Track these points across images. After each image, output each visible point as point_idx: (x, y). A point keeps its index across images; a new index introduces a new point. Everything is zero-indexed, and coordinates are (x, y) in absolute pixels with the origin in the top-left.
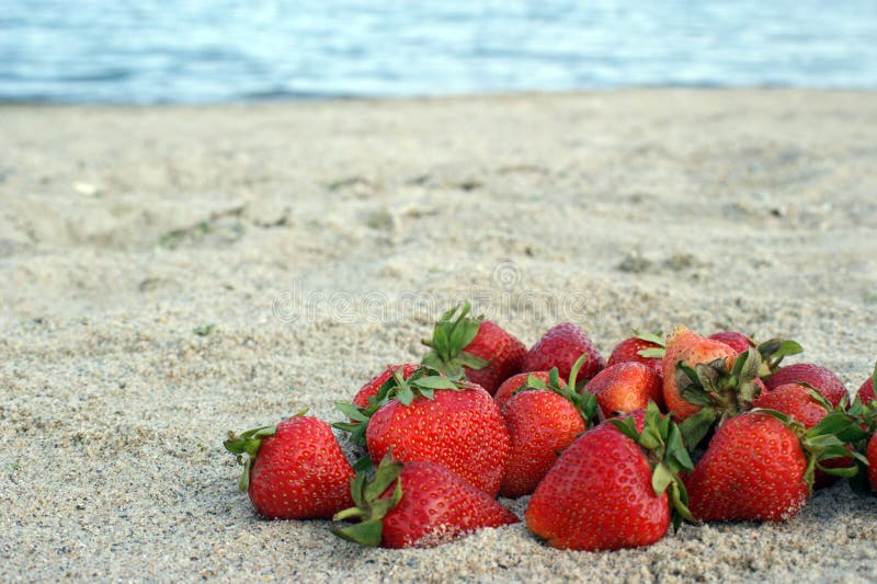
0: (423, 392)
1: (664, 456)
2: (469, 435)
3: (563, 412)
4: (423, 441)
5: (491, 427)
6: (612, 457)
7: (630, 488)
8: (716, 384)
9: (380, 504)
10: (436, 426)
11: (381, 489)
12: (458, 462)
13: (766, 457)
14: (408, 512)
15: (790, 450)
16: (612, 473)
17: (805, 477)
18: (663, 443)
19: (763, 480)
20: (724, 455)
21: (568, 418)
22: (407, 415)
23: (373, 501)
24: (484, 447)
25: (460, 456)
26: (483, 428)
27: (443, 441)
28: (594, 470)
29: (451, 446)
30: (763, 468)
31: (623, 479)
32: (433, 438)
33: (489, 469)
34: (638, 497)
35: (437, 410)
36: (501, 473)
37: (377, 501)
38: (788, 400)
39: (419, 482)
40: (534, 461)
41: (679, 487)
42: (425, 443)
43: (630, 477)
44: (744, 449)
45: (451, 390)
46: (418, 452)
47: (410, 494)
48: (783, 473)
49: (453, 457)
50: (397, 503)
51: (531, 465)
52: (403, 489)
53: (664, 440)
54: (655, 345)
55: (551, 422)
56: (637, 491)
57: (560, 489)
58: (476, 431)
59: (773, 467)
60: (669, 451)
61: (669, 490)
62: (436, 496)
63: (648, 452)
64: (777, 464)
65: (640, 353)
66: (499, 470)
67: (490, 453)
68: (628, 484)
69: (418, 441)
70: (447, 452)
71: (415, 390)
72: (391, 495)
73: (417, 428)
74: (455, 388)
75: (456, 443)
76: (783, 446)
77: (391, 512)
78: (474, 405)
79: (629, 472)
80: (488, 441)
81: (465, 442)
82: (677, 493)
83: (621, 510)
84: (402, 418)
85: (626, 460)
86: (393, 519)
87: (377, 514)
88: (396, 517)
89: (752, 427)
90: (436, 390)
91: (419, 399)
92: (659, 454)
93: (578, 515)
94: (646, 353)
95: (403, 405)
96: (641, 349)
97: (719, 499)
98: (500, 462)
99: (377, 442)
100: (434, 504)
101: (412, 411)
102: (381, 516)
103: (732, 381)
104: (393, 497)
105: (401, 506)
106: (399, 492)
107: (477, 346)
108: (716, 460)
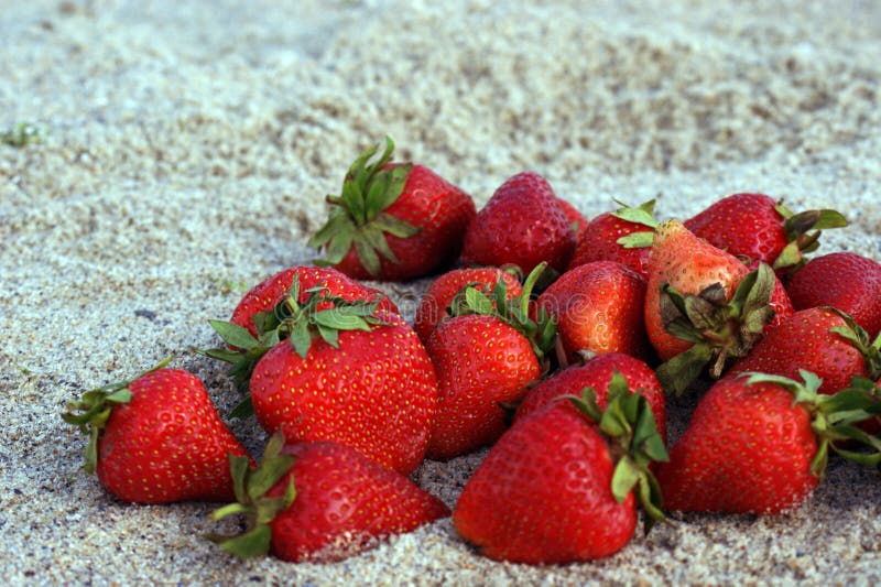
0: (324, 333)
1: (631, 444)
2: (385, 393)
3: (509, 353)
4: (323, 404)
5: (414, 378)
6: (561, 454)
7: (584, 495)
8: (713, 317)
9: (268, 504)
10: (341, 384)
11: (269, 483)
12: (370, 428)
13: (761, 445)
14: (304, 518)
15: (794, 433)
16: (562, 475)
17: (814, 467)
18: (629, 429)
19: (757, 472)
20: (709, 438)
21: (516, 359)
22: (303, 369)
23: (259, 498)
24: (404, 407)
25: (372, 421)
26: (403, 382)
27: (351, 402)
28: (539, 471)
29: (361, 410)
30: (758, 460)
31: (576, 484)
32: (337, 399)
33: (411, 434)
34: (593, 506)
35: (343, 362)
36: (427, 437)
37: (264, 499)
38: (807, 335)
39: (317, 480)
40: (471, 416)
41: (650, 483)
42: (327, 407)
43: (585, 480)
44: (735, 433)
45: (361, 331)
46: (318, 419)
47: (306, 496)
48: (783, 464)
49: (363, 423)
50: (289, 505)
51: (467, 420)
52: (298, 487)
53: (631, 424)
54: (642, 227)
55: (493, 364)
56: (591, 496)
57: (496, 489)
58: (394, 387)
59: (772, 458)
60: (637, 440)
61: (636, 490)
62: (339, 497)
63: (611, 440)
64: (776, 454)
65: (621, 241)
66: (422, 434)
67: (413, 413)
68: (581, 489)
69: (317, 404)
70: (356, 417)
71: (313, 328)
72: (282, 493)
73: (316, 388)
74: (366, 328)
75: (368, 405)
76: (784, 428)
77: (281, 514)
78: (391, 350)
79: (582, 474)
80: (409, 398)
81: (379, 402)
82: (645, 491)
83: (572, 521)
84: (296, 373)
85: (579, 458)
86: (284, 525)
87: (264, 515)
88: (289, 521)
89: (747, 403)
90: (341, 332)
91: (318, 345)
92: (625, 444)
93: (518, 523)
94: (629, 241)
95: (297, 355)
96: (624, 234)
97: (701, 490)
98: (425, 424)
99: (264, 404)
100: (336, 507)
101: (309, 361)
102: (268, 520)
103: (735, 311)
104: (285, 498)
105: (295, 509)
106: (292, 493)
107: (403, 208)
108: (698, 444)
